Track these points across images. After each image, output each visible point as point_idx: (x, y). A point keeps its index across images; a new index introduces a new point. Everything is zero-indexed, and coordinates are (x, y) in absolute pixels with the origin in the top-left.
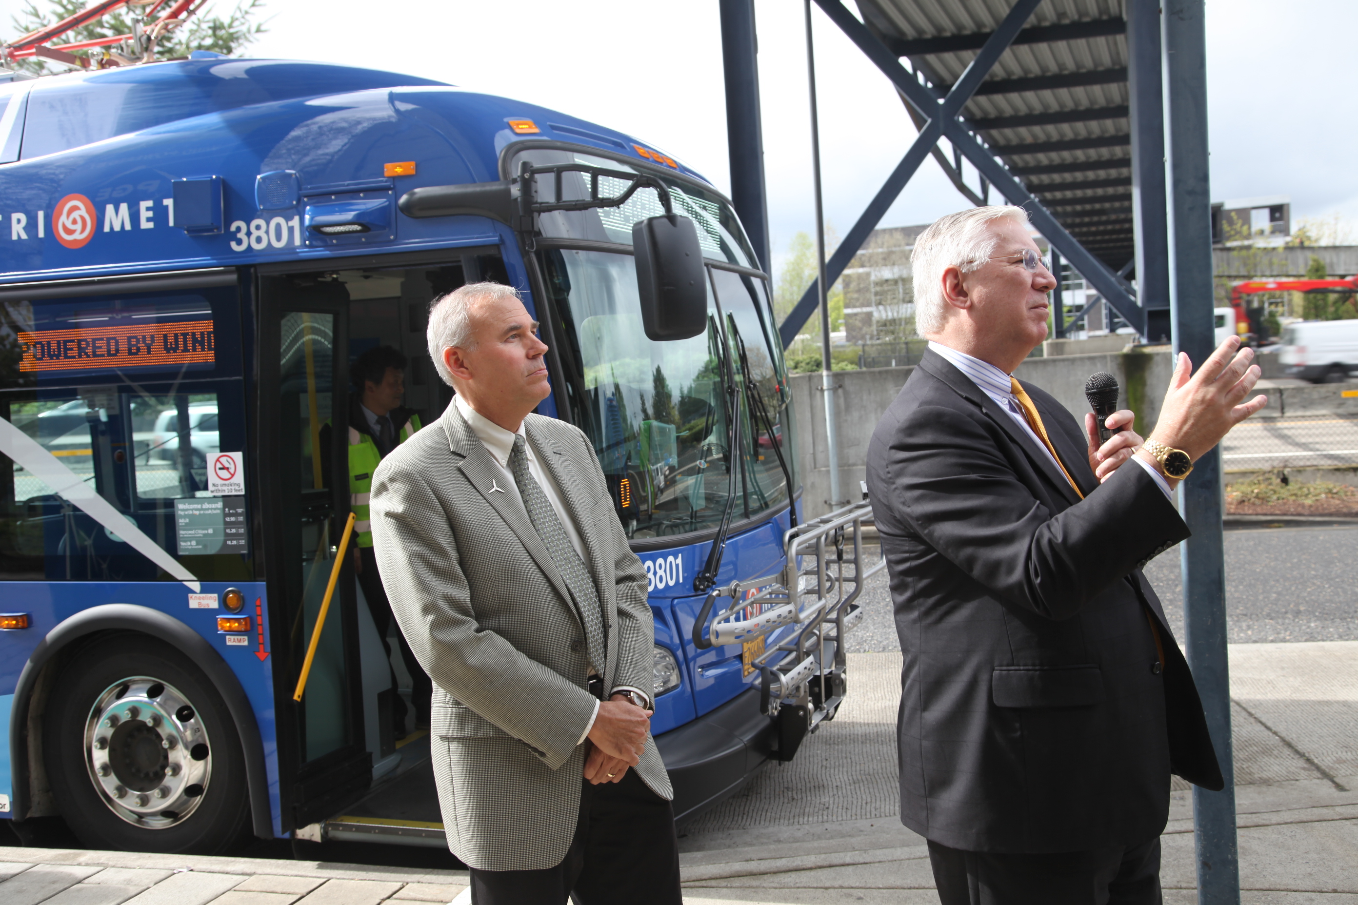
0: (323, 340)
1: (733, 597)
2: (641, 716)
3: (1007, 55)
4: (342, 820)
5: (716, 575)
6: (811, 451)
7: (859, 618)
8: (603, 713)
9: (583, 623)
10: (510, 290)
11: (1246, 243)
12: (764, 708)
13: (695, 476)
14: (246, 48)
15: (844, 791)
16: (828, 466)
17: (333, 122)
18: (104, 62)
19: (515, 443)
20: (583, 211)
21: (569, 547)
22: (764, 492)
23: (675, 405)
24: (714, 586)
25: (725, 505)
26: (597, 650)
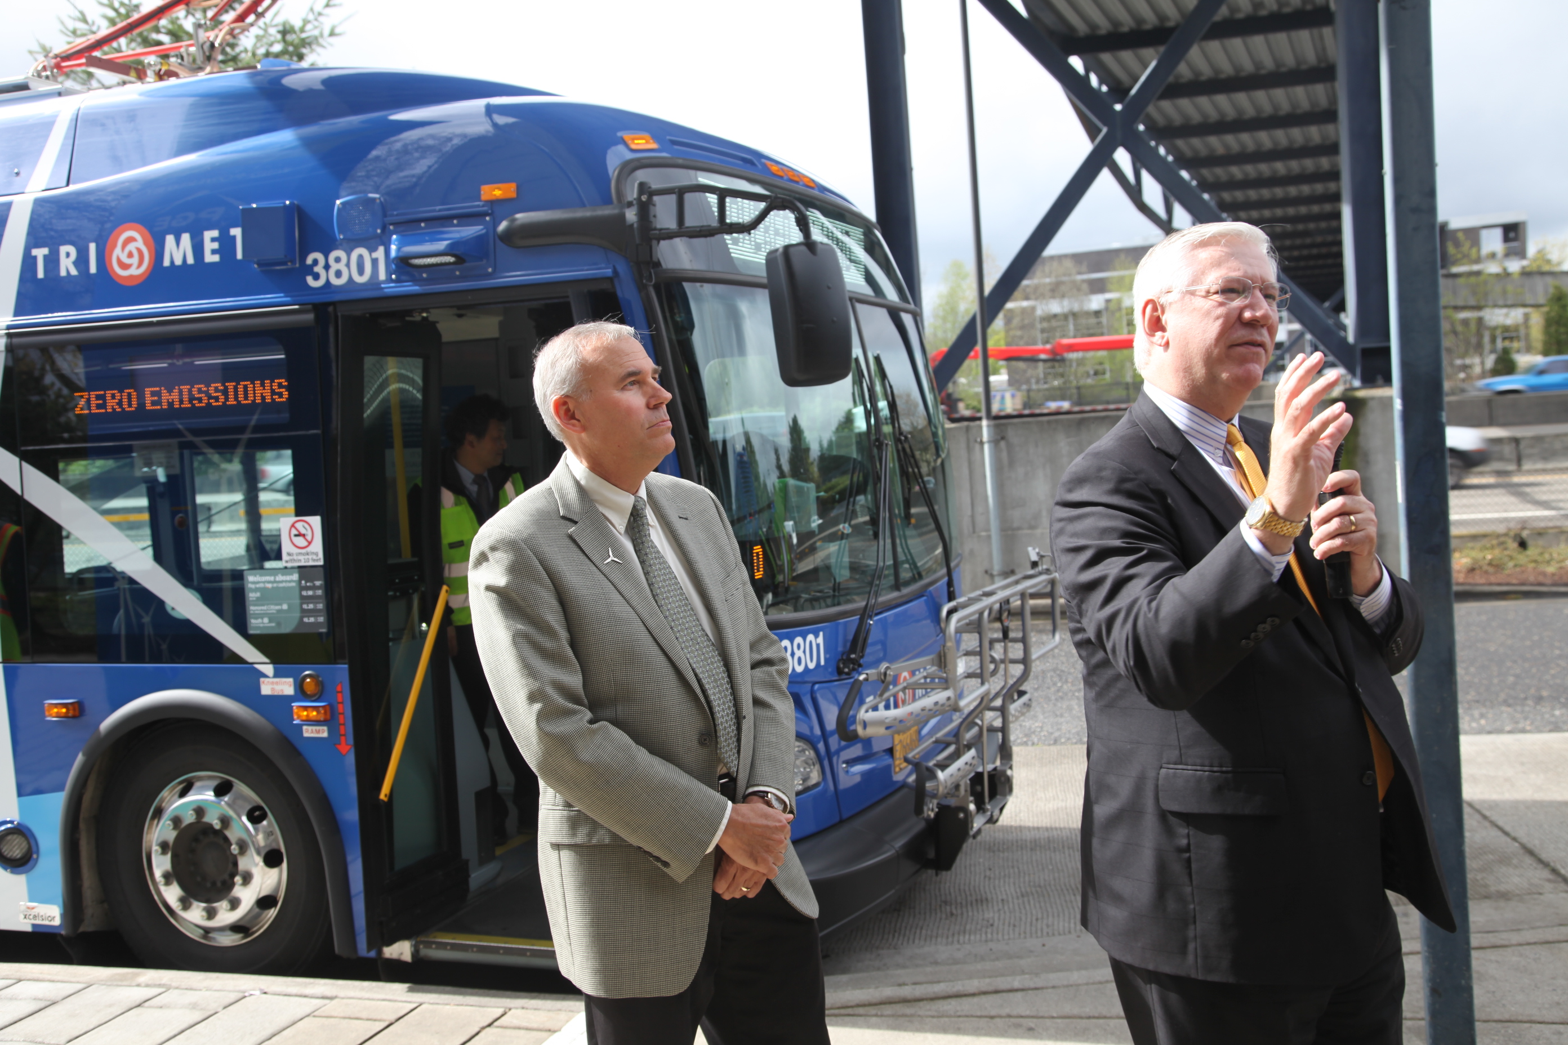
0: (411, 389)
1: (883, 682)
2: (780, 821)
3: (1194, 53)
4: (435, 937)
5: (862, 657)
6: (969, 513)
7: (1027, 705)
8: (736, 817)
9: (712, 714)
10: (627, 330)
11: (1475, 268)
12: (919, 810)
13: (838, 543)
14: (319, 54)
15: (1011, 905)
16: (988, 530)
17: (421, 139)
18: (162, 73)
19: (634, 507)
20: (708, 239)
21: (696, 625)
22: (916, 560)
23: (814, 460)
24: (860, 669)
25: (873, 576)
26: (729, 745)
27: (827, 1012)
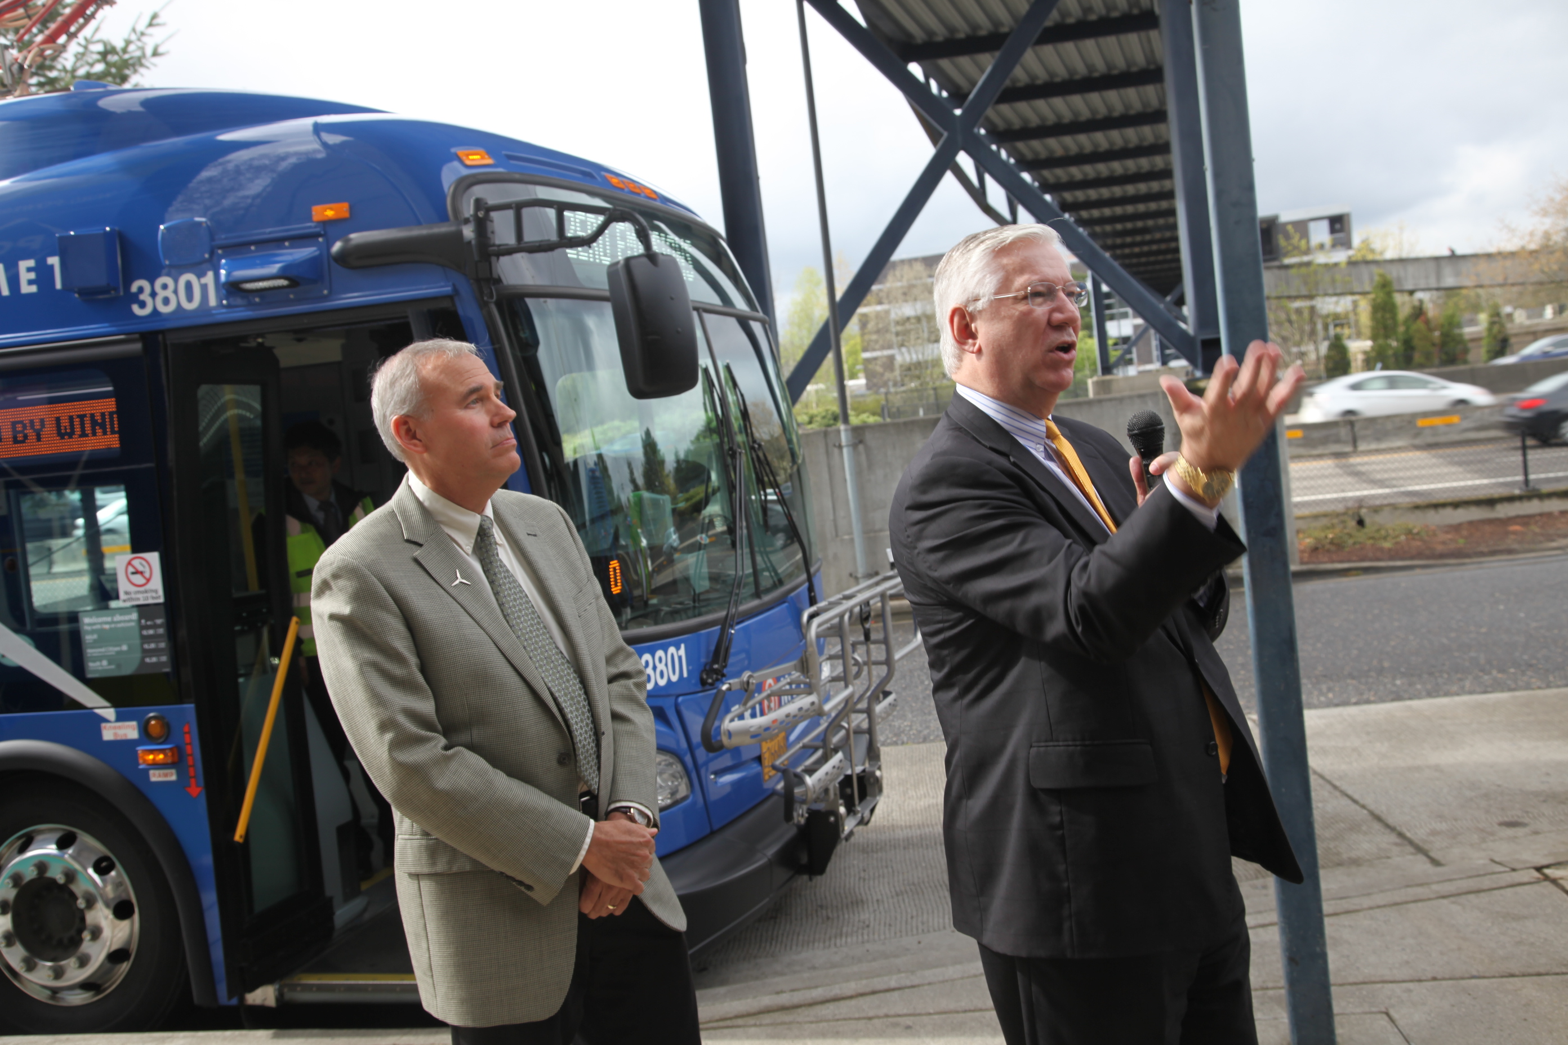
0: (249, 415)
1: (746, 690)
2: (644, 836)
3: (1029, 57)
4: (300, 979)
5: (725, 666)
6: (831, 517)
7: (894, 705)
8: (599, 835)
9: (570, 732)
10: (467, 347)
11: (1305, 259)
12: (788, 816)
13: (695, 554)
14: (142, 75)
15: (886, 905)
16: (851, 533)
17: (252, 159)
19: (481, 527)
20: (550, 253)
21: (550, 644)
22: (777, 567)
23: (670, 472)
24: (724, 679)
25: (733, 585)
26: (588, 763)
27: (701, 1026)
